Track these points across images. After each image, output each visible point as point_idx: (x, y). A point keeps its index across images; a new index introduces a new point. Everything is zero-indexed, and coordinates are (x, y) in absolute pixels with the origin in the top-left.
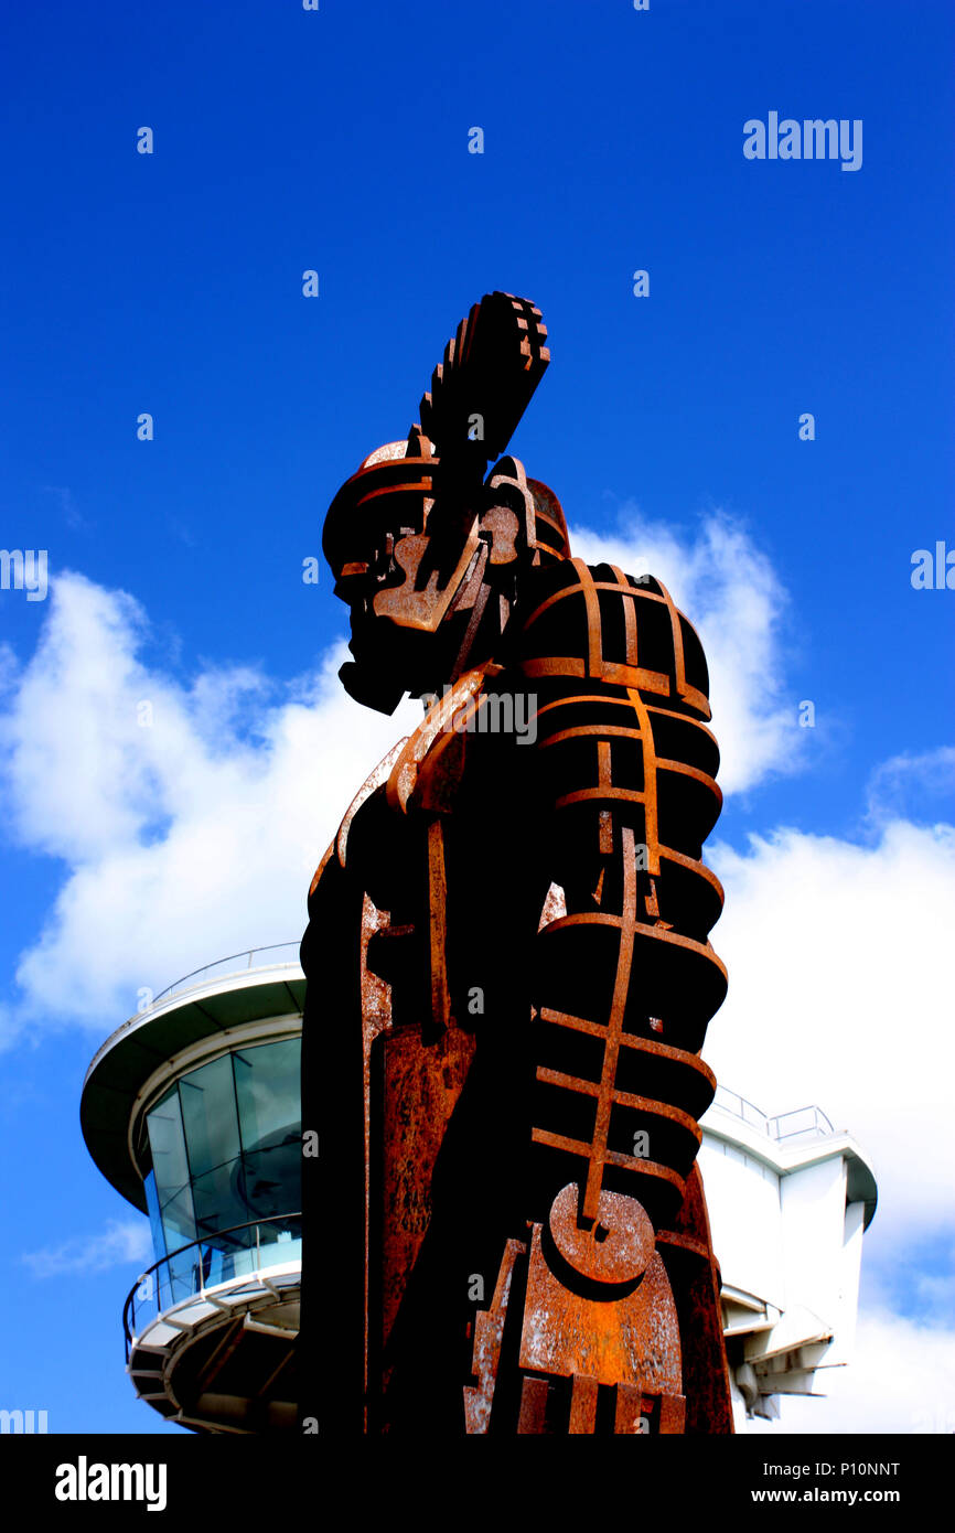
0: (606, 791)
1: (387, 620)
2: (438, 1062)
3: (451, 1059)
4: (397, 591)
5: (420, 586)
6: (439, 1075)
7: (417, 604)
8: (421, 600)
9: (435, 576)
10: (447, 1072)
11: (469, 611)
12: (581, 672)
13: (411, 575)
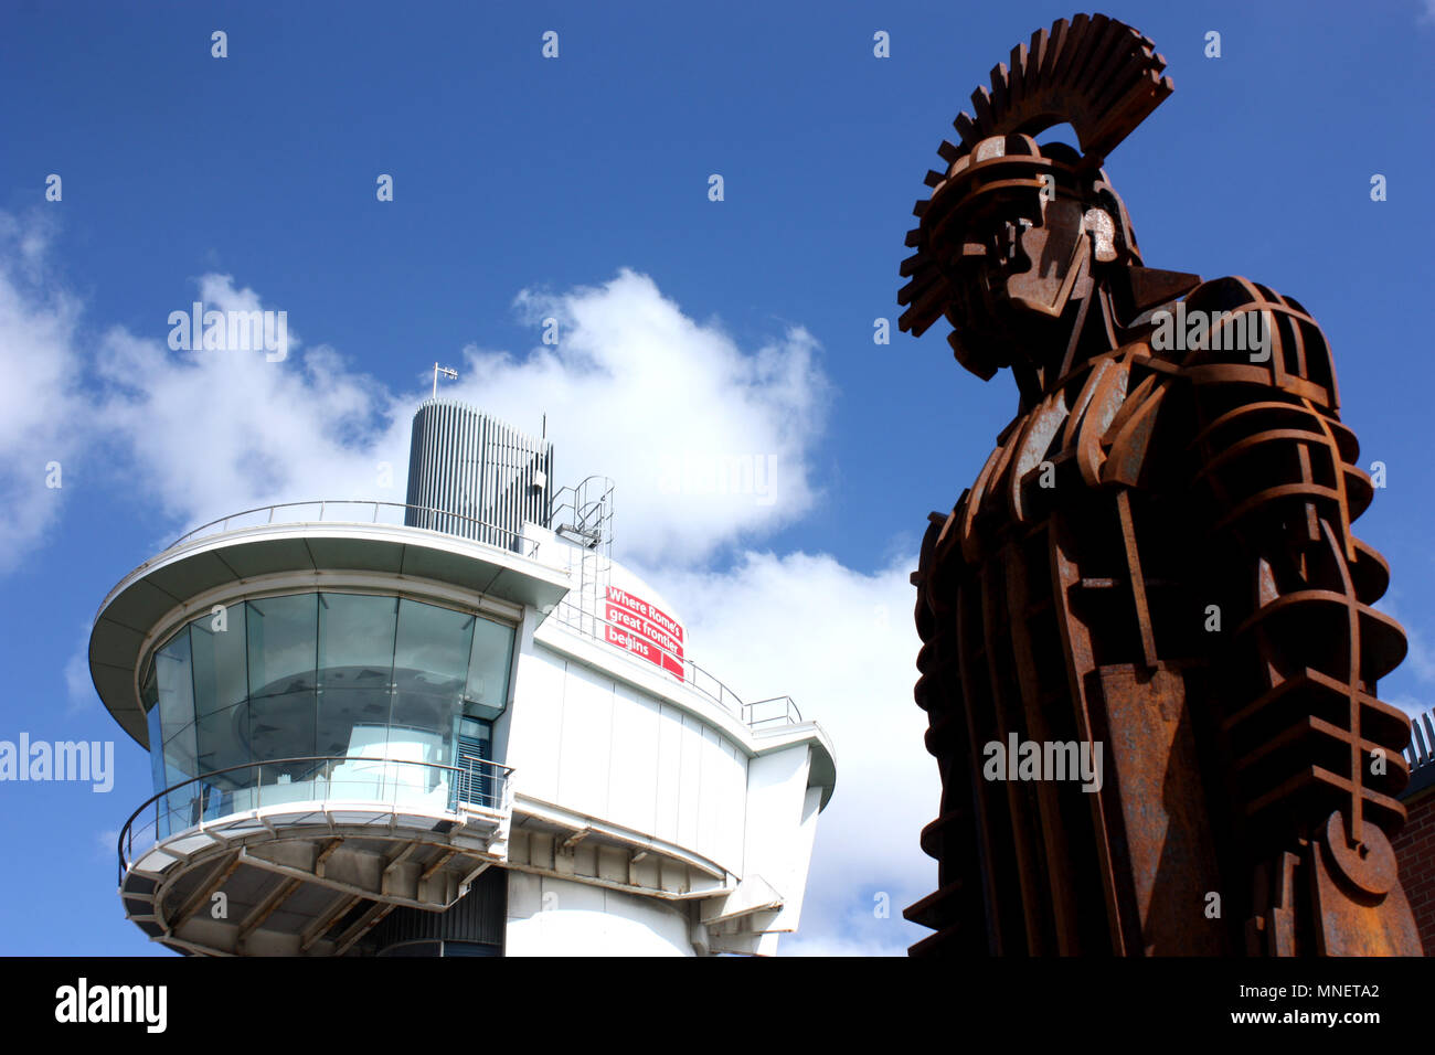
0: (1308, 486)
1: (1018, 302)
2: (1153, 699)
3: (1165, 696)
4: (1025, 277)
5: (1043, 274)
6: (1156, 709)
7: (1041, 290)
8: (1045, 287)
9: (1054, 266)
10: (1162, 706)
11: (1079, 301)
12: (1267, 381)
13: (1036, 264)
